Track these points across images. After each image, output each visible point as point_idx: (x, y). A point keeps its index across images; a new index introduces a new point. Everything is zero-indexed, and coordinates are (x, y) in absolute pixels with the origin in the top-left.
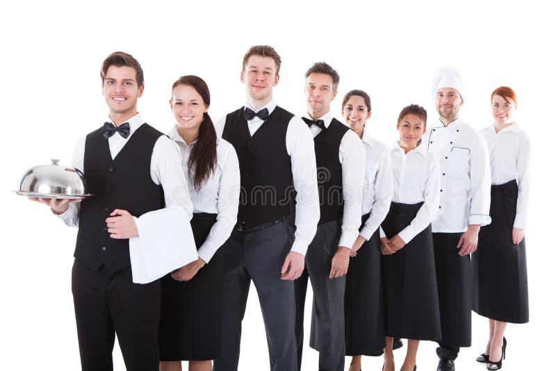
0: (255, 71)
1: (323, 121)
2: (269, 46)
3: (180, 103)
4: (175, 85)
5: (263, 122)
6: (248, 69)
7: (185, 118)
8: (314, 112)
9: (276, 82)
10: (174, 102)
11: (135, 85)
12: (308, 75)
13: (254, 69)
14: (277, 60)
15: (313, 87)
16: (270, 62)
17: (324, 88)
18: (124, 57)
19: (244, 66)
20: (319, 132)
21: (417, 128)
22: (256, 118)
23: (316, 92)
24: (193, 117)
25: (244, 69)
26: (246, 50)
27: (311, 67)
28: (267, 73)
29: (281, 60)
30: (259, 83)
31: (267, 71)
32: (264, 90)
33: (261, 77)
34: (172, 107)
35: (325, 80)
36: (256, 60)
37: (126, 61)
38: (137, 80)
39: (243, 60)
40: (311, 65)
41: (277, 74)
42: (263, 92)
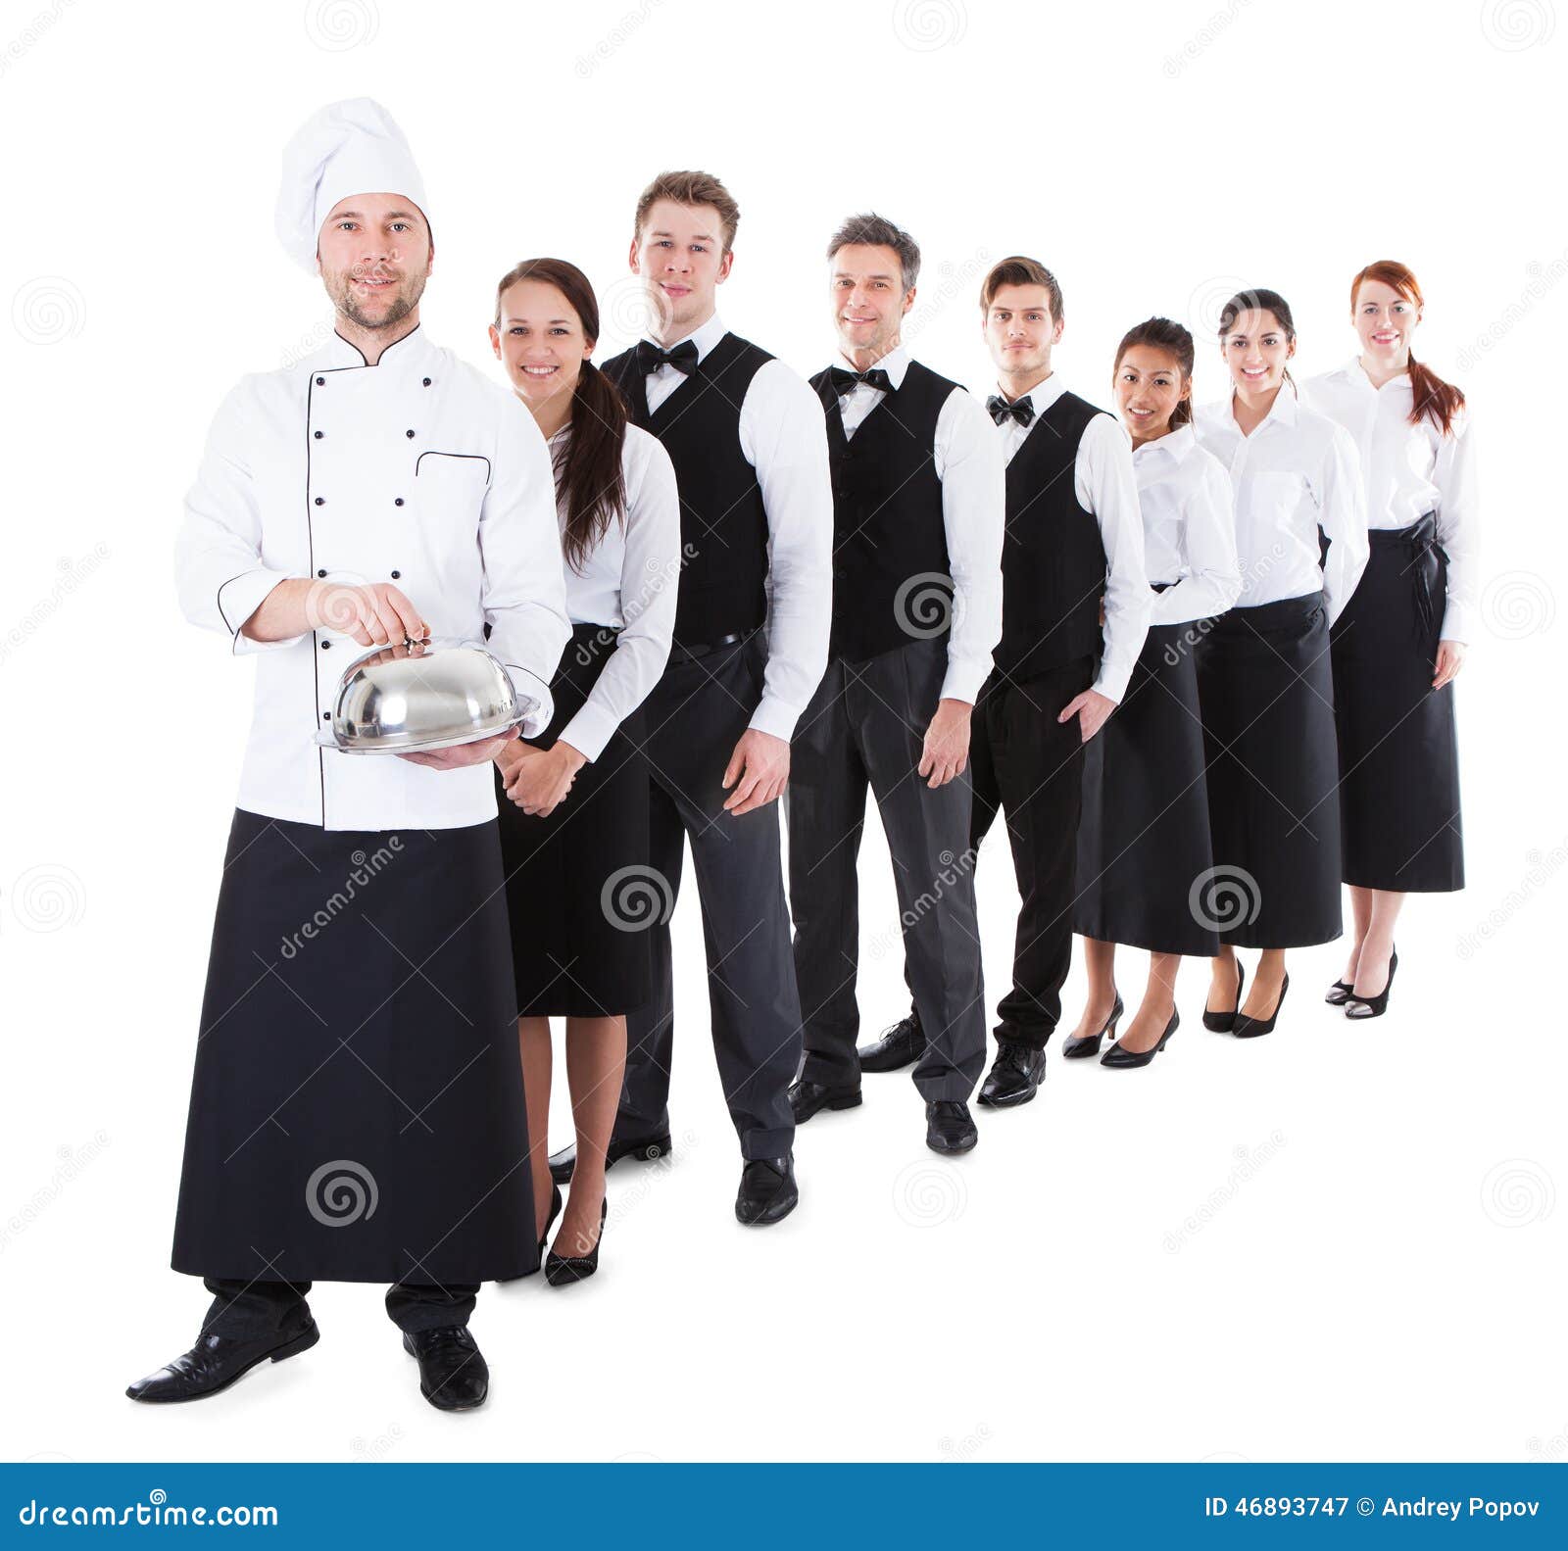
0: (664, 244)
1: (884, 371)
2: (707, 172)
3: (520, 331)
4: (507, 283)
5: (685, 377)
6: (648, 239)
7: (536, 371)
8: (858, 352)
9: (725, 271)
10: (506, 326)
11: (1048, 317)
12: (833, 252)
13: (664, 239)
14: (729, 213)
15: (848, 284)
16: (708, 220)
17: (877, 283)
18: (1028, 268)
19: (638, 227)
20: (878, 401)
21: (1161, 382)
22: (668, 368)
23: (856, 297)
24: (557, 368)
25: (638, 236)
26: (645, 183)
27: (839, 231)
28: (700, 249)
29: (739, 210)
30: (676, 280)
31: (702, 244)
32: (689, 297)
33: (680, 260)
34: (496, 345)
35: (880, 260)
36: (672, 215)
37: (1031, 273)
38: (1051, 309)
39: (634, 209)
40: (838, 225)
41: (727, 250)
42: (687, 303)
